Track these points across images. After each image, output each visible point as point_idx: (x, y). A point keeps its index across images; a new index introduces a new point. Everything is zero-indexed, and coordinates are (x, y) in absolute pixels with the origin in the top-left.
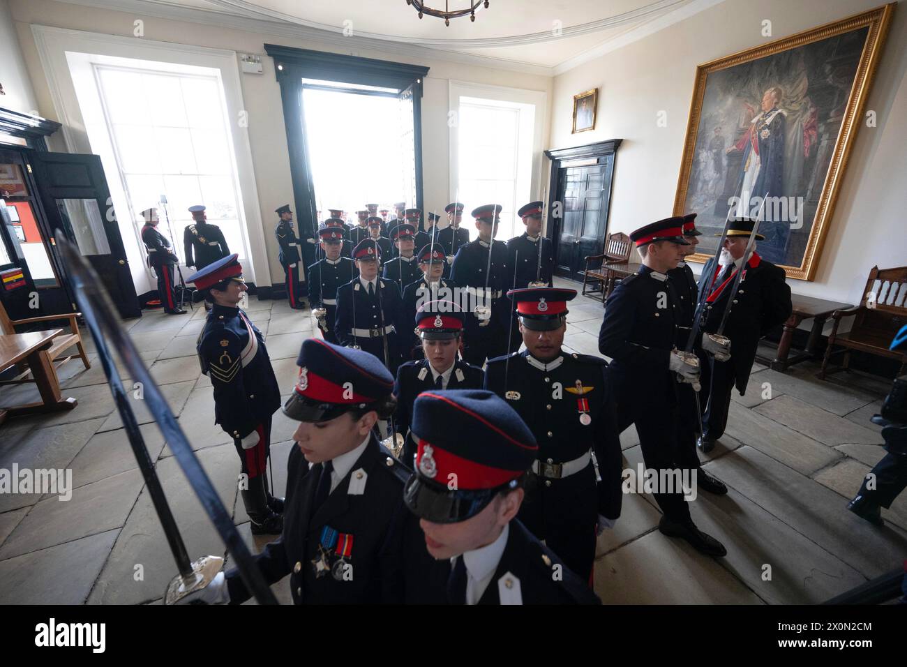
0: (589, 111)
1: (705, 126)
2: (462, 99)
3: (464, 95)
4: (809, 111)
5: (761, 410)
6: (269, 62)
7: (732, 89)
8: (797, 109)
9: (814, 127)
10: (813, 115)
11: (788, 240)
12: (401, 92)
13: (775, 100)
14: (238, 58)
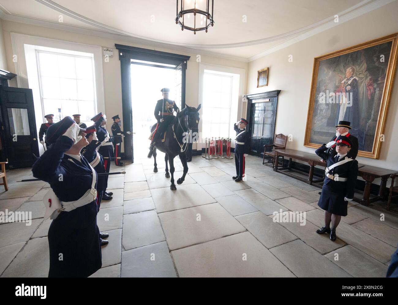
0: (265, 77)
1: (319, 85)
2: (205, 71)
3: (206, 69)
4: (369, 78)
5: (356, 226)
6: (116, 52)
7: (331, 68)
8: (363, 77)
9: (372, 85)
10: (371, 79)
11: (364, 138)
12: (177, 67)
13: (352, 73)
14: (102, 49)
